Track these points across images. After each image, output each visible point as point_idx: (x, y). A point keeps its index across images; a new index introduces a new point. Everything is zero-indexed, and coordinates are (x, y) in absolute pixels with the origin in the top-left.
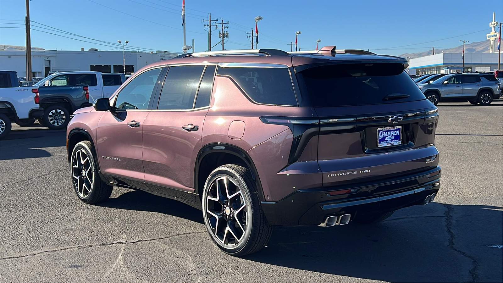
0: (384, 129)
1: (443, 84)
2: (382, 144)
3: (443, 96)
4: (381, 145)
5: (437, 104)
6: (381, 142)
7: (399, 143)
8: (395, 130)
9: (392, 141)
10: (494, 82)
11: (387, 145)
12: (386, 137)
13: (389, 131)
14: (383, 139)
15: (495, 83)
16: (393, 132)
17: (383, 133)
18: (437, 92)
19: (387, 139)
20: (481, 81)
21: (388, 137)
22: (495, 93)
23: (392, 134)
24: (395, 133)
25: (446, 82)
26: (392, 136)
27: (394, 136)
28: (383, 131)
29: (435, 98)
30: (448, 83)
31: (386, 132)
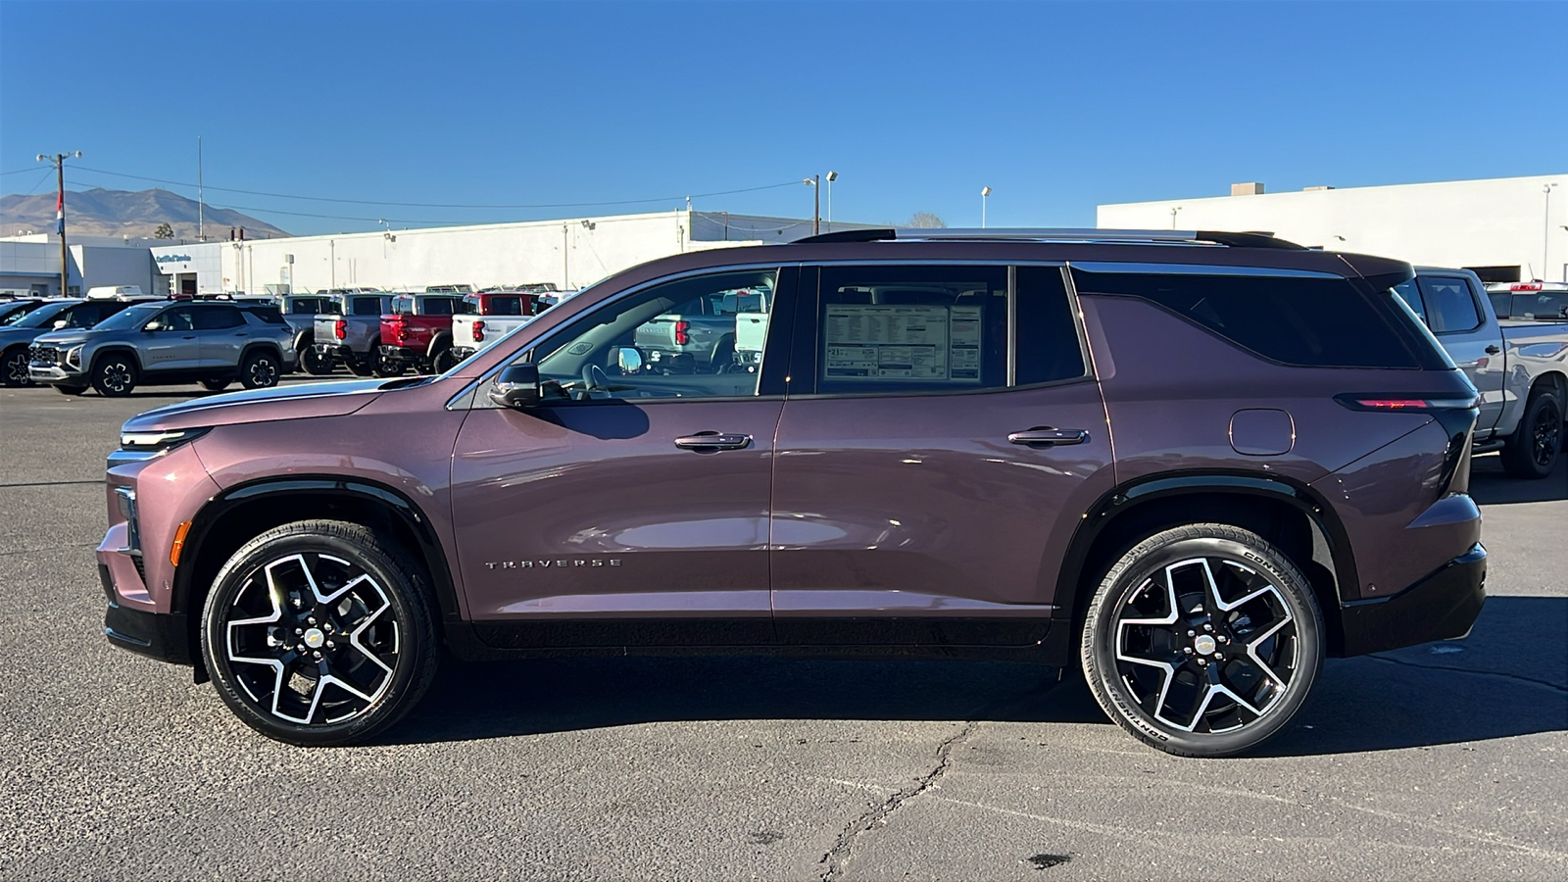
1: (143, 330)
3: (148, 365)
5: (132, 389)
10: (278, 327)
15: (283, 330)
18: (129, 356)
20: (245, 323)
22: (286, 360)
25: (153, 325)
29: (126, 372)
30: (159, 329)
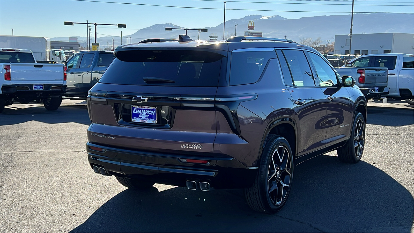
0: (138, 107)
2: (136, 120)
4: (134, 120)
6: (135, 118)
7: (153, 122)
8: (150, 110)
9: (147, 119)
11: (141, 122)
12: (140, 114)
13: (144, 110)
14: (137, 115)
16: (147, 111)
17: (137, 110)
19: (141, 116)
21: (142, 114)
23: (146, 112)
24: (150, 113)
26: (147, 114)
27: (149, 115)
28: (137, 109)
31: (140, 110)
